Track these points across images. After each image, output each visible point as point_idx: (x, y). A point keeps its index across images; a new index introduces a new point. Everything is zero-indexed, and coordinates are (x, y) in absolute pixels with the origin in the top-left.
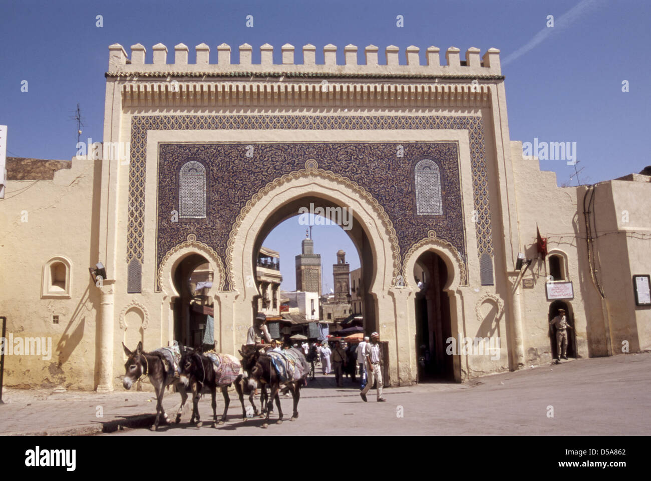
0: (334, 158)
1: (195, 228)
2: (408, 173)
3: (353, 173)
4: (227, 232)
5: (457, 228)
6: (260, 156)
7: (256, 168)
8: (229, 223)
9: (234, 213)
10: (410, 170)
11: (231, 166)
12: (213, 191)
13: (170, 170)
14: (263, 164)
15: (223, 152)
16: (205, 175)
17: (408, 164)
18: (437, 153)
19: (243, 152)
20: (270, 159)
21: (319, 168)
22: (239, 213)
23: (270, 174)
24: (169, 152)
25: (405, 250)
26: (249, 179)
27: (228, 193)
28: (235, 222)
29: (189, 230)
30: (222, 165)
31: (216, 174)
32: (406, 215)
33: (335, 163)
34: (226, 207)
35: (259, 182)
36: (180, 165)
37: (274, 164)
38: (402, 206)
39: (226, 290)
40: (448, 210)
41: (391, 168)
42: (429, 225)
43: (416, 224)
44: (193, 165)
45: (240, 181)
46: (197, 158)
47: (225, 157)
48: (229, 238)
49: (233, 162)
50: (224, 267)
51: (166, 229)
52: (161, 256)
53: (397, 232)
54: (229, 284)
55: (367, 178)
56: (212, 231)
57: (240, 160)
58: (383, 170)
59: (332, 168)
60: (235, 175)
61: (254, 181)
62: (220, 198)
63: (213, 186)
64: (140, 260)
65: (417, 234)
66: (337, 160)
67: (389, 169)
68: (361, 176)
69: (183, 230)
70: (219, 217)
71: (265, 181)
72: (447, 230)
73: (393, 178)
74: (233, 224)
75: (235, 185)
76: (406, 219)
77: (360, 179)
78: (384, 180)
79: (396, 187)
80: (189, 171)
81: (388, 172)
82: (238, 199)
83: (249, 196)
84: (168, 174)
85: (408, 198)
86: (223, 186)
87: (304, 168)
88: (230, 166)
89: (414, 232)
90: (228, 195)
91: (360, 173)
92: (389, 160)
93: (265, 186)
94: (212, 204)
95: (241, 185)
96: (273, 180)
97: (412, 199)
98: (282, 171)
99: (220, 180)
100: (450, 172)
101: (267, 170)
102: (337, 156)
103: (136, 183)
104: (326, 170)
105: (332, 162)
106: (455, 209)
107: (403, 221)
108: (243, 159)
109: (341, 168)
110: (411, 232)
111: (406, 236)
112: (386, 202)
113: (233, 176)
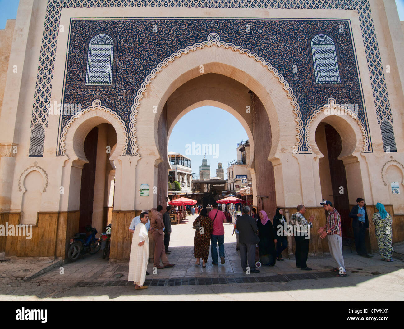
0: (235, 32)
1: (101, 94)
2: (305, 45)
3: (253, 45)
4: (132, 98)
5: (355, 96)
6: (165, 30)
7: (162, 40)
8: (134, 89)
9: (139, 80)
10: (306, 44)
11: (138, 38)
12: (120, 60)
13: (80, 42)
14: (168, 36)
15: (131, 27)
16: (113, 46)
17: (305, 38)
18: (332, 30)
19: (149, 27)
20: (175, 33)
21: (220, 40)
22: (144, 80)
23: (175, 46)
24: (80, 27)
25: (307, 116)
26: (155, 50)
27: (134, 62)
28: (140, 88)
29: (95, 96)
30: (129, 37)
31: (124, 45)
32: (306, 83)
33: (236, 37)
34: (131, 75)
35: (164, 53)
36: (90, 38)
37: (178, 37)
38: (302, 75)
39: (128, 154)
40: (345, 80)
41: (289, 41)
42: (328, 93)
43: (316, 92)
44: (102, 38)
45: (146, 52)
46: (106, 31)
47: (132, 30)
48: (134, 103)
49: (140, 35)
50: (127, 131)
51: (72, 95)
52: (66, 121)
53: (298, 100)
54: (132, 148)
55: (266, 50)
56: (117, 97)
57: (147, 33)
58: (282, 43)
59: (233, 41)
60: (141, 47)
61: (159, 52)
62: (127, 67)
63: (119, 56)
64: (44, 124)
65: (318, 101)
66: (237, 34)
67: (287, 43)
68: (261, 48)
69: (88, 96)
70: (124, 84)
71: (169, 52)
72: (346, 98)
73: (291, 50)
74: (138, 90)
75: (141, 55)
76: (306, 87)
77: (260, 51)
78: (283, 52)
79: (295, 58)
80: (98, 43)
81: (287, 45)
82: (144, 68)
83: (154, 65)
84: (77, 46)
85: (306, 68)
86: (129, 56)
87: (207, 41)
88: (136, 38)
89: (315, 99)
90: (134, 64)
91: (260, 46)
92: (286, 34)
93: (169, 57)
94: (118, 72)
95: (147, 55)
96: (177, 51)
97: (310, 69)
98: (185, 43)
99: (127, 51)
100: (345, 46)
101: (172, 42)
102: (238, 31)
103: (47, 54)
104: (227, 43)
105: (233, 36)
106: (352, 79)
107: (303, 89)
108: (149, 33)
109: (241, 41)
110: (312, 100)
111: (306, 103)
112: (286, 72)
113: (139, 48)
